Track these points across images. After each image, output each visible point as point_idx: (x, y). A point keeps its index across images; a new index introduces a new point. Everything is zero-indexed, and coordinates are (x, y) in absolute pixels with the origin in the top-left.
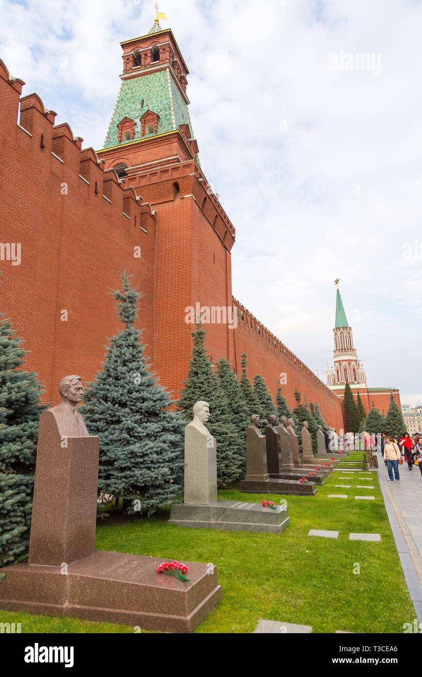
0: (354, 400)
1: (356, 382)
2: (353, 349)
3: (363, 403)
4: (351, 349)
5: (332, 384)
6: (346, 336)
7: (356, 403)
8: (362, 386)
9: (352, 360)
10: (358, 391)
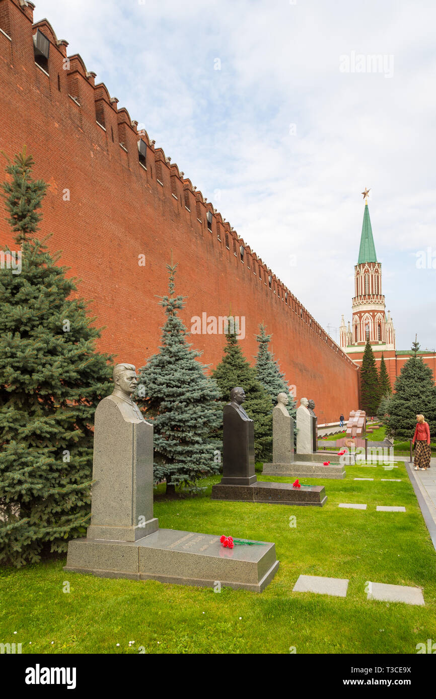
0: (376, 367)
1: (380, 342)
2: (381, 295)
3: (388, 370)
4: (378, 295)
5: (347, 344)
6: (372, 276)
7: (379, 370)
8: (389, 347)
9: (378, 311)
10: (383, 354)
